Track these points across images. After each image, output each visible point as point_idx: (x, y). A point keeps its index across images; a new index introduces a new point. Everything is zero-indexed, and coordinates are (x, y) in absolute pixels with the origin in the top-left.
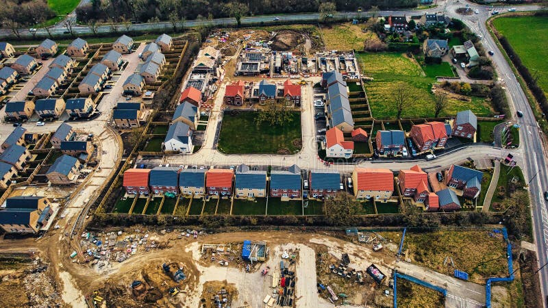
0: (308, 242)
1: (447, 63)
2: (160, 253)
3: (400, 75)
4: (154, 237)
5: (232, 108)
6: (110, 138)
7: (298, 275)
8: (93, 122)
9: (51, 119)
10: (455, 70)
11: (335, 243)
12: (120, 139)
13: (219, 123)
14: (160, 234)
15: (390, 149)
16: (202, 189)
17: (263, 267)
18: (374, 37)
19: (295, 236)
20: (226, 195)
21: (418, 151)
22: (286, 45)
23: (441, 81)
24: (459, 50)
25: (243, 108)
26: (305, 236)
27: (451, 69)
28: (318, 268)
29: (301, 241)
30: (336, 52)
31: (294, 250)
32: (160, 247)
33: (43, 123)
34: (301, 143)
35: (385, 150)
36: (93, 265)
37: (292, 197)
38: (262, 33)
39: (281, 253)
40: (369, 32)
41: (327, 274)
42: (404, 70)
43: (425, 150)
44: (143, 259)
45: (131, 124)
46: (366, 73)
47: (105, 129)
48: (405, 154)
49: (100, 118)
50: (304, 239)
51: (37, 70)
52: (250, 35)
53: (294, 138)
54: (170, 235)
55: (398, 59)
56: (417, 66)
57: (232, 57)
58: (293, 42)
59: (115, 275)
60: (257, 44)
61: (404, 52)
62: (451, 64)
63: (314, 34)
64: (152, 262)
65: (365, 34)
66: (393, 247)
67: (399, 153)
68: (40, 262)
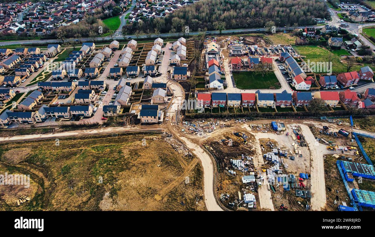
0: (303, 123)
1: (344, 50)
2: (229, 128)
3: (320, 55)
4: (222, 123)
5: (235, 70)
6: (173, 84)
7: (304, 135)
8: (159, 78)
9: (134, 77)
10: (349, 52)
11: (317, 123)
12: (180, 85)
13: (232, 77)
14: (225, 121)
15: (330, 85)
16: (239, 102)
17: (285, 133)
18: (298, 39)
19: (295, 121)
20: (251, 106)
21: (344, 86)
22: (252, 42)
23: (344, 57)
24: (349, 43)
25: (242, 70)
26: (301, 121)
27: (347, 52)
28: (313, 132)
29: (299, 123)
30: (280, 46)
31: (297, 126)
32: (228, 126)
33: (131, 79)
34: (280, 84)
35: (327, 85)
36: (196, 134)
37: (286, 106)
38: (235, 37)
39: (291, 127)
40: (294, 37)
41: (318, 134)
42: (321, 53)
43: (347, 85)
44: (221, 131)
45: (182, 78)
46: (301, 55)
47: (168, 81)
48: (337, 87)
49: (162, 76)
50: (300, 122)
51: (113, 56)
52: (229, 38)
53: (275, 82)
54: (230, 122)
55: (316, 48)
56: (328, 51)
57: (224, 48)
58: (255, 41)
59: (210, 138)
60: (235, 42)
61: (318, 45)
62: (346, 50)
63: (264, 38)
64: (227, 132)
65: (293, 37)
66: (348, 124)
67: (334, 87)
68: (167, 133)
